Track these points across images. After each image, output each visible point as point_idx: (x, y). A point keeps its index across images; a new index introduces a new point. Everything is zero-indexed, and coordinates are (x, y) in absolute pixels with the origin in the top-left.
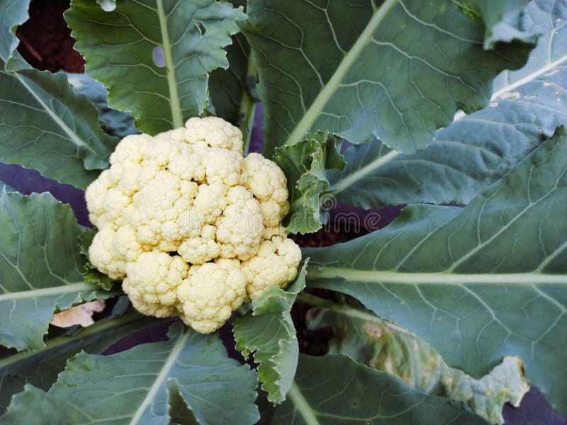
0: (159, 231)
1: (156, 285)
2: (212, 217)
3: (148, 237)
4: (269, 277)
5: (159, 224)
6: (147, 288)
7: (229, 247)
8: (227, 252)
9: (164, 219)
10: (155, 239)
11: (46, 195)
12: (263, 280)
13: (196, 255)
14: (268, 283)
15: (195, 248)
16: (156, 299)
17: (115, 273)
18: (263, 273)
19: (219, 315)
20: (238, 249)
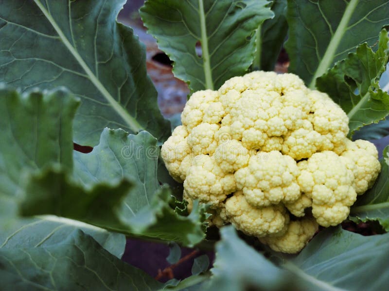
0: (266, 127)
1: (282, 174)
2: (305, 113)
3: (257, 136)
4: (367, 163)
5: (265, 122)
6: (273, 179)
7: (329, 135)
8: (328, 141)
9: (268, 117)
10: (263, 138)
11: (143, 133)
12: (363, 168)
13: (306, 144)
14: (368, 169)
15: (303, 137)
16: (282, 193)
17: (218, 195)
18: (361, 161)
19: (350, 194)
20: (337, 135)
